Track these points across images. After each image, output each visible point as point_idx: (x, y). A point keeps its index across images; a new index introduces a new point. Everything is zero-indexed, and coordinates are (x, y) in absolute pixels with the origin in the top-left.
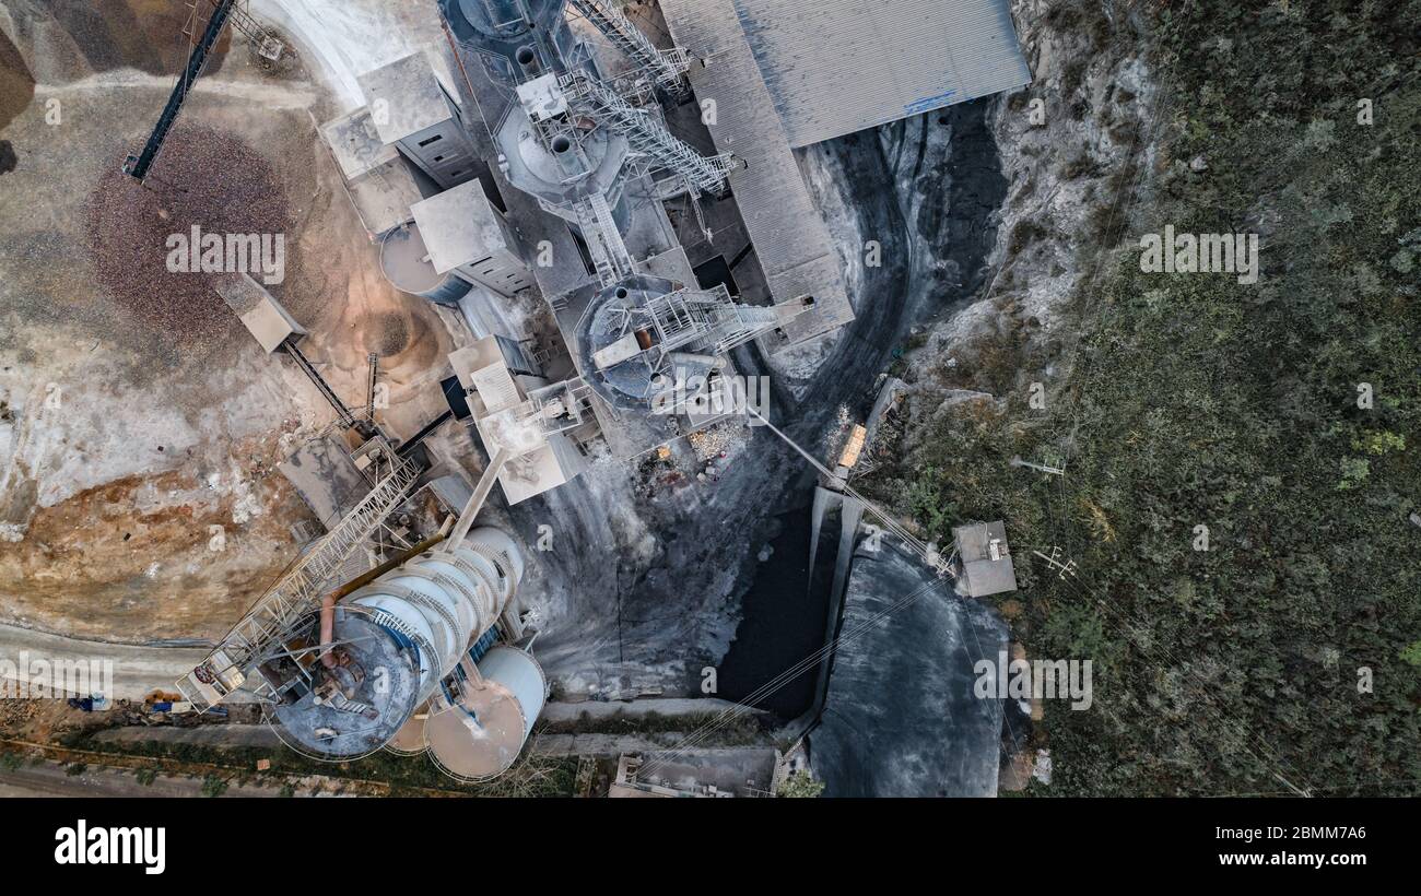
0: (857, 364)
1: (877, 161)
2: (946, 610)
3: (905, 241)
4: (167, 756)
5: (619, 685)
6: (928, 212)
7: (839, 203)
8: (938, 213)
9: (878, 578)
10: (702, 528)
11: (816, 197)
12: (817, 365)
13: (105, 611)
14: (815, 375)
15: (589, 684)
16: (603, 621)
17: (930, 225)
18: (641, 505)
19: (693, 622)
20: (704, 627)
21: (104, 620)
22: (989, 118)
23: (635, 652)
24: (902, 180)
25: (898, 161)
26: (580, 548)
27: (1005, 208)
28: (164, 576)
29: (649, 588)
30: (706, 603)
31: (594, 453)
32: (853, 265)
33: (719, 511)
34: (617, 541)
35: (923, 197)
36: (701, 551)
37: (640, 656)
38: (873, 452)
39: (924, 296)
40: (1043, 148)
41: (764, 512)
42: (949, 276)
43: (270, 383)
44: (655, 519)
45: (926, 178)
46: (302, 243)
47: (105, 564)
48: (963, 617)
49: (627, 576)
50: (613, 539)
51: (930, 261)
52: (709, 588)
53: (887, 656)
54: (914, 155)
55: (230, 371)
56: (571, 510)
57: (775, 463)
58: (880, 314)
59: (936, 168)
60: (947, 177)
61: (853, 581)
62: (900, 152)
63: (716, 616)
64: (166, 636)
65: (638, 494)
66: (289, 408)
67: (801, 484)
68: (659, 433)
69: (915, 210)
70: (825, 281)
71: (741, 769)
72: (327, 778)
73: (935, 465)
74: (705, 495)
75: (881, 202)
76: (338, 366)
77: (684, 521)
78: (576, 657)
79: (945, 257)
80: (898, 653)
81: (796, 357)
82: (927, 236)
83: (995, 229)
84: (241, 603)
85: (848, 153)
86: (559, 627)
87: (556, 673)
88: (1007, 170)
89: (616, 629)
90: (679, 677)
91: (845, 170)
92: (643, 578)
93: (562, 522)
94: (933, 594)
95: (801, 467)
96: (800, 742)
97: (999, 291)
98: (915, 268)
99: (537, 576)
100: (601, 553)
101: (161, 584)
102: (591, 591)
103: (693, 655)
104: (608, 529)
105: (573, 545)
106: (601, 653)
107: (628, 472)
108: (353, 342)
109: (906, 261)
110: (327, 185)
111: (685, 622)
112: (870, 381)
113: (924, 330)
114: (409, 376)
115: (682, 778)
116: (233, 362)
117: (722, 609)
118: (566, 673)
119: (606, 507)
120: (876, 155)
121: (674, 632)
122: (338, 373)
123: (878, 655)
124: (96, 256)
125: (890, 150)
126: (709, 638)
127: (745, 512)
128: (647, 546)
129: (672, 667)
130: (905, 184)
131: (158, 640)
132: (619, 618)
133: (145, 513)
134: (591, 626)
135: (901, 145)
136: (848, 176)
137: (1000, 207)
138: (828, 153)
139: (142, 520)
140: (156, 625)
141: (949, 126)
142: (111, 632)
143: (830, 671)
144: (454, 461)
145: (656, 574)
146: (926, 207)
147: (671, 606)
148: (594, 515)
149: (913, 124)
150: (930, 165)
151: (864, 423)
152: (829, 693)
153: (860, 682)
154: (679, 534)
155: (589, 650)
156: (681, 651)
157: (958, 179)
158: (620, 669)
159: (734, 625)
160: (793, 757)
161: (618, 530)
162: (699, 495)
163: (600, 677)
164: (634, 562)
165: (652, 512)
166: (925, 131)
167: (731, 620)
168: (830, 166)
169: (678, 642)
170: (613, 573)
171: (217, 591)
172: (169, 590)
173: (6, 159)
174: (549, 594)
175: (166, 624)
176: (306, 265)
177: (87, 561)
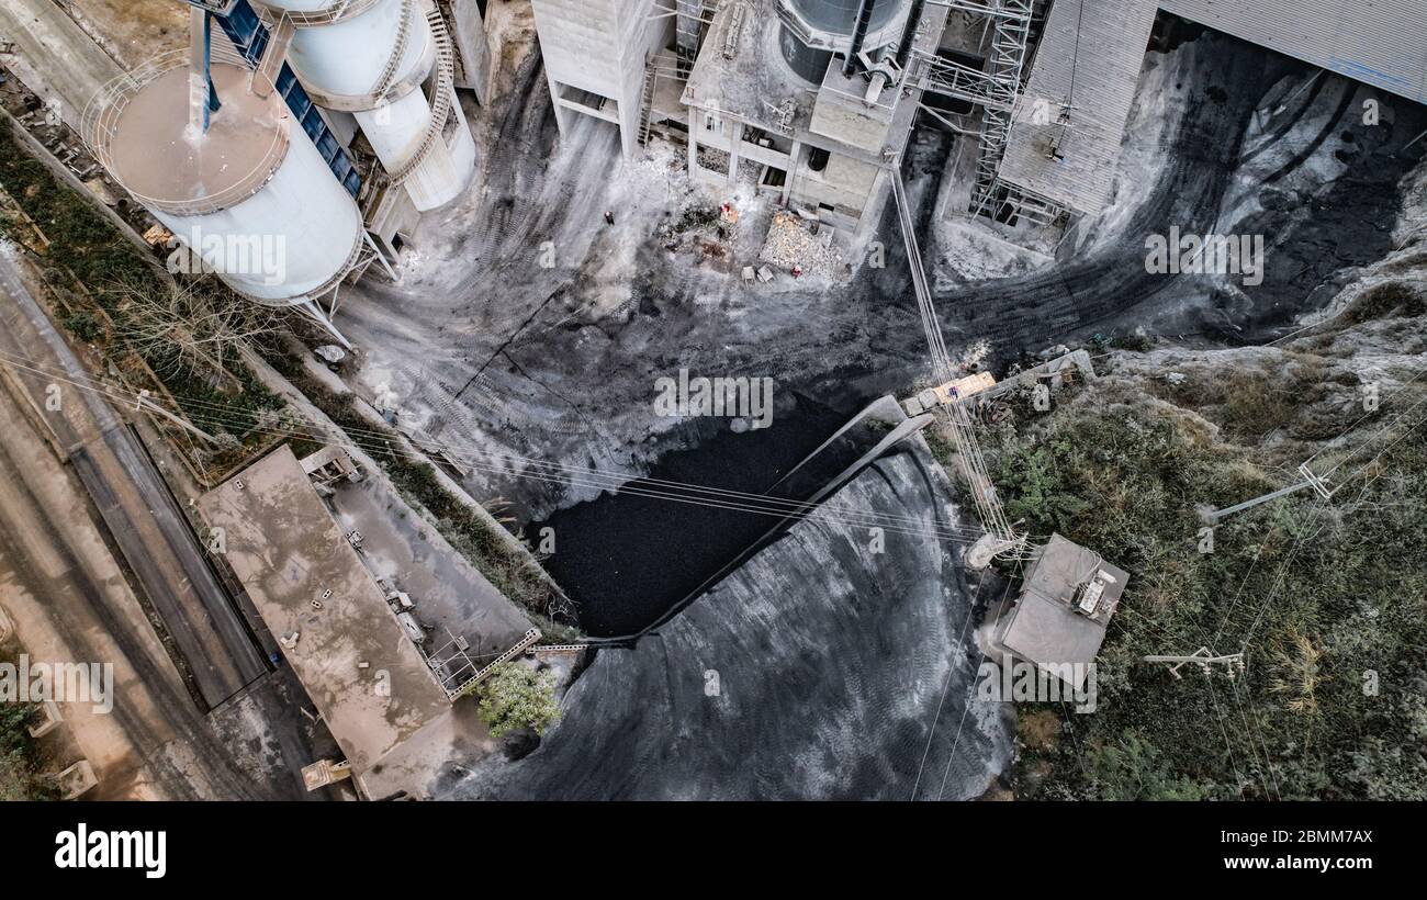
0: (1040, 312)
1: (1233, 134)
2: (940, 648)
3: (1203, 233)
5: (425, 421)
6: (1255, 226)
7: (1154, 141)
8: (1268, 234)
9: (881, 520)
10: (696, 332)
11: (1132, 116)
12: (992, 276)
14: (979, 282)
15: (393, 390)
16: (481, 333)
18: (650, 249)
19: (584, 427)
20: (590, 446)
22: (1408, 181)
23: (482, 401)
24: (1245, 174)
25: (1255, 153)
26: (538, 236)
27: (1374, 267)
29: (569, 345)
30: (620, 420)
31: (653, 154)
32: (1120, 210)
33: (734, 330)
34: (586, 262)
35: (1261, 209)
36: (671, 356)
37: (483, 410)
39: (1182, 307)
41: (786, 376)
42: (1232, 309)
44: (651, 275)
45: (1279, 193)
48: (958, 681)
49: (560, 308)
50: (584, 256)
51: (1217, 277)
52: (640, 404)
53: (804, 638)
54: (1280, 162)
56: (569, 189)
57: (850, 335)
58: (1110, 284)
59: (1298, 192)
61: (844, 494)
62: (1265, 146)
63: (617, 444)
65: (657, 234)
67: (858, 384)
69: (1239, 214)
70: (1093, 150)
71: (467, 613)
73: (1075, 444)
74: (733, 299)
75: (1204, 177)
77: (682, 307)
78: (412, 348)
79: (1239, 285)
80: (824, 649)
81: (972, 245)
85: (1203, 103)
86: (428, 298)
87: (370, 344)
88: (1401, 233)
89: (487, 357)
90: (502, 477)
91: (1186, 116)
92: (575, 327)
93: (546, 191)
94: (939, 610)
95: (876, 366)
96: (578, 647)
97: (1300, 350)
99: (461, 223)
102: (502, 289)
103: (544, 465)
104: (589, 241)
105: (533, 225)
106: (444, 366)
107: (670, 203)
111: (575, 420)
112: (1041, 342)
113: (1155, 341)
115: (383, 553)
117: (631, 443)
118: (382, 354)
120: (1234, 129)
121: (550, 418)
123: (793, 624)
125: (1255, 136)
126: (583, 463)
127: (763, 358)
128: (614, 298)
129: (507, 457)
130: (1247, 181)
132: (502, 347)
134: (463, 327)
135: (1271, 141)
136: (1184, 124)
137: (1365, 266)
138: (1179, 86)
141: (1345, 165)
143: (707, 588)
145: (594, 335)
146: (1256, 220)
147: (576, 386)
148: (588, 216)
149: (1302, 130)
150: (1292, 185)
151: (999, 376)
152: (680, 616)
153: (735, 640)
154: (664, 316)
155: (434, 352)
156: (536, 449)
157: (1318, 218)
158: (445, 406)
159: (627, 476)
160: (550, 660)
161: (599, 252)
162: (727, 293)
163: (415, 393)
164: (582, 301)
165: (656, 265)
166: (1311, 150)
167: (631, 466)
168: (1171, 99)
169: (544, 435)
170: (546, 293)
174: (455, 253)
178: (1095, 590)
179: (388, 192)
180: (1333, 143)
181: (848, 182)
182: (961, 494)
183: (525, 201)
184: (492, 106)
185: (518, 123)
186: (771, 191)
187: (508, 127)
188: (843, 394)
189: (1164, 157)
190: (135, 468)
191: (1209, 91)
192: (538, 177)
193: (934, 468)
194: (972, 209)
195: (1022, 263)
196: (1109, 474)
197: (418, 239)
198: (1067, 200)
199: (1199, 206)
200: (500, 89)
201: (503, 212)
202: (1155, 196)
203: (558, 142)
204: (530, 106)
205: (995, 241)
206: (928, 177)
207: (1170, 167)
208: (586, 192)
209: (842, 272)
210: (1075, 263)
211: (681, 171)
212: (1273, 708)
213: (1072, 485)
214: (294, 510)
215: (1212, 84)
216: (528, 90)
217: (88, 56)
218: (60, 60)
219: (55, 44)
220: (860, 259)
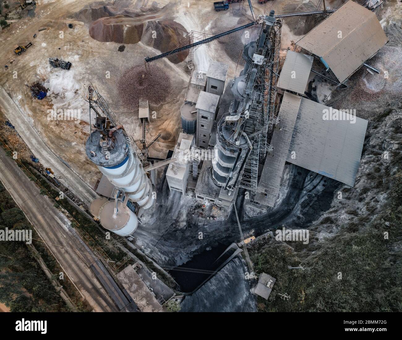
0: (264, 223)
1: (302, 182)
2: (244, 293)
3: (296, 204)
4: (40, 181)
5: (149, 251)
6: (306, 202)
7: (287, 185)
8: (308, 204)
9: (233, 270)
10: (199, 231)
11: (282, 179)
12: (255, 216)
13: (56, 143)
14: (252, 217)
15: (142, 246)
16: (158, 233)
17: (304, 205)
18: (189, 214)
19: (179, 251)
20: (180, 255)
21: (55, 145)
22: (336, 191)
23: (159, 247)
25: (307, 186)
26: (167, 212)
27: (327, 212)
28: (75, 146)
29: (175, 235)
30: (185, 249)
31: (188, 194)
32: (280, 200)
33: (206, 230)
34: (177, 218)
35: (307, 198)
36: (194, 236)
37: (160, 249)
38: (253, 245)
39: (291, 220)
40: (346, 204)
41: (216, 239)
42: (301, 220)
43: (133, 127)
44: (190, 220)
45: (311, 195)
46: (164, 105)
47: (66, 135)
48: (248, 298)
49: (173, 228)
50: (177, 217)
51: (299, 213)
52: (189, 246)
53: (221, 292)
54: (311, 188)
55: (127, 119)
56: (173, 202)
57: (228, 229)
58: (278, 216)
59: (315, 194)
60: (316, 198)
61: (227, 266)
62: (309, 184)
64: (63, 159)
65: (190, 211)
66: (132, 134)
67: (229, 239)
68: (209, 193)
69: (303, 200)
71: (163, 291)
72: (68, 213)
73: (268, 254)
74: (205, 224)
75: (297, 191)
76: (150, 133)
77: (196, 226)
78: (145, 237)
79: (303, 215)
80: (224, 294)
81: (251, 210)
82: (302, 207)
83: (320, 216)
84: (85, 165)
85: (297, 175)
86: (147, 226)
87: (137, 236)
88: (332, 204)
89: (160, 238)
90: (164, 262)
91: (293, 179)
92: (176, 231)
93: (168, 203)
94: (244, 286)
95: (233, 235)
96: (182, 296)
97: (312, 230)
98: (294, 212)
99: (152, 211)
101: (73, 147)
102: (161, 224)
103: (172, 259)
104: (177, 213)
105: (166, 210)
106: (152, 240)
107: (192, 204)
108: (157, 132)
109: (293, 209)
110: (179, 99)
111: (177, 250)
112: (264, 229)
114: (163, 147)
115: (147, 281)
116: (129, 117)
117: (188, 253)
118: (140, 239)
119: (181, 208)
120: (303, 181)
121: (172, 250)
122: (149, 135)
123: (219, 290)
124: (121, 78)
125: (307, 182)
126: (179, 258)
127: (212, 235)
128: (183, 224)
129: (165, 258)
130: (305, 192)
131: (61, 158)
132: (162, 236)
133: (84, 131)
134: (155, 232)
135: (310, 183)
136: (293, 180)
137: (325, 212)
138: (292, 172)
139: (82, 132)
140: (64, 155)
141: (324, 188)
142: (54, 149)
143: (204, 284)
144: (156, 171)
145: (180, 233)
147: (177, 243)
148: (177, 208)
149: (316, 180)
151: (256, 237)
152: (199, 289)
153: (209, 293)
154: (192, 228)
155: (149, 238)
156: (170, 256)
157: (318, 200)
158: (153, 248)
159: (187, 260)
160: (178, 298)
161: (179, 215)
162: (204, 222)
163: (147, 246)
164: (177, 226)
165: (190, 218)
166: (318, 184)
167: (188, 258)
168: (290, 175)
169: (171, 253)
170: (170, 224)
171: (83, 158)
172: (73, 150)
173: (121, 49)
174: (152, 217)
175: (66, 156)
176: (161, 111)
177: (63, 131)
178: (269, 283)
180: (322, 182)
181: (226, 203)
182: (247, 265)
183: (164, 205)
184: (157, 186)
185: (162, 189)
186: (212, 202)
187: (160, 190)
188: (226, 242)
189: (289, 188)
190: (102, 268)
191: (298, 173)
192: (167, 200)
193: (243, 260)
194: (251, 201)
195: (261, 212)
196: (273, 260)
197: (144, 214)
198: (267, 204)
199: (295, 199)
200: (158, 182)
201: (160, 208)
202: (286, 197)
203: (170, 192)
204: (164, 185)
205: (255, 208)
206: (242, 196)
207: (290, 190)
208: (176, 203)
209: (226, 217)
210: (271, 212)
211: (194, 198)
212: (298, 302)
213: (267, 262)
214: (133, 276)
215: (299, 171)
216: (163, 182)
217: (76, 178)
218: (70, 180)
219: (69, 176)
220: (229, 214)
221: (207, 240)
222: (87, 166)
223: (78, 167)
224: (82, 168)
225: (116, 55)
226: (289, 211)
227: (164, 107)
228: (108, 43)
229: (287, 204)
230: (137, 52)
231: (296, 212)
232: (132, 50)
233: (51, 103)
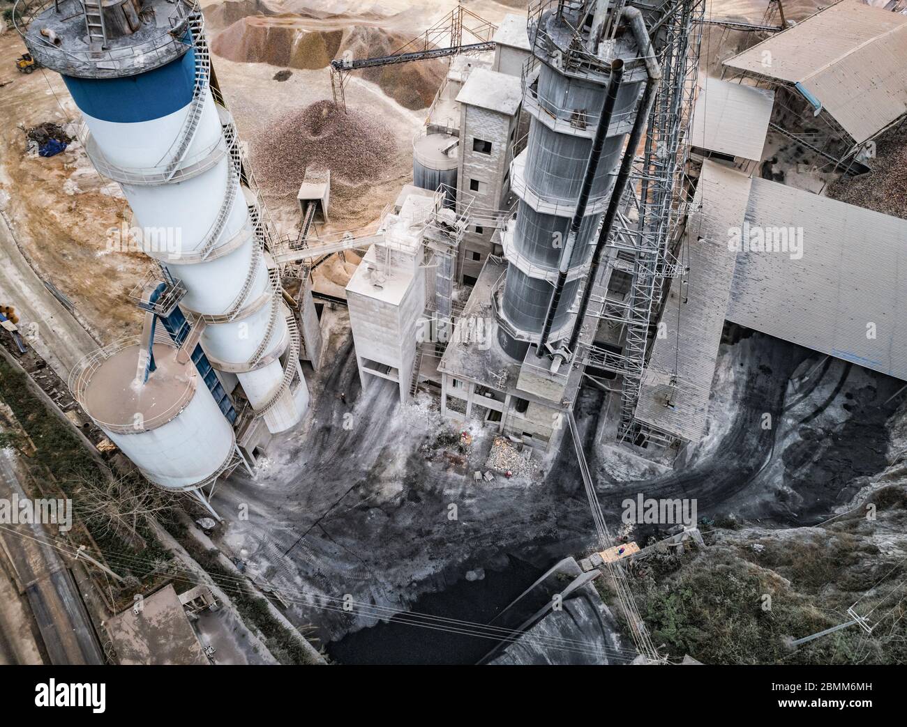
3: (766, 454)
5: (264, 570)
6: (799, 450)
7: (730, 397)
8: (807, 456)
11: (715, 381)
12: (634, 479)
13: (52, 250)
14: (626, 483)
15: (244, 548)
16: (305, 512)
17: (795, 459)
18: (415, 460)
19: (368, 576)
20: (372, 589)
21: (46, 255)
23: (302, 556)
24: (788, 418)
25: (793, 405)
26: (345, 450)
27: (876, 477)
28: (104, 260)
29: (362, 520)
30: (392, 571)
31: (419, 401)
32: (712, 439)
33: (468, 512)
34: (374, 467)
36: (427, 528)
37: (303, 563)
39: (758, 501)
41: (502, 543)
42: (790, 503)
44: (416, 476)
45: (811, 429)
46: (372, 188)
47: (86, 232)
49: (357, 496)
50: (374, 463)
51: (779, 482)
52: (407, 561)
54: (809, 411)
56: (365, 422)
57: (543, 516)
58: (709, 485)
59: (823, 429)
60: (829, 440)
61: (542, 625)
62: (799, 401)
63: (390, 588)
64: (60, 287)
65: (421, 451)
67: (549, 549)
69: (787, 443)
70: (692, 402)
73: (696, 592)
74: (468, 492)
77: (437, 499)
78: (260, 520)
79: (794, 487)
81: (620, 460)
82: (787, 464)
83: (857, 489)
84: (117, 305)
85: (757, 375)
86: (272, 488)
87: (232, 518)
88: (892, 455)
89: (307, 527)
90: (312, 609)
91: (748, 382)
92: (365, 509)
95: (561, 537)
97: (837, 529)
98: (763, 478)
99: (297, 441)
100: (355, 465)
101: (97, 262)
102: (320, 484)
104: (377, 454)
105: (342, 444)
106: (279, 533)
107: (429, 431)
109: (758, 466)
111: (363, 570)
113: (742, 523)
116: (273, 207)
117: (399, 587)
118: (239, 524)
119: (390, 440)
120: (778, 392)
121: (347, 569)
124: (270, 128)
125: (792, 395)
126: (367, 601)
127: (487, 531)
128: (392, 489)
129: (316, 596)
130: (790, 421)
131: (53, 285)
132: (318, 521)
134: (293, 508)
135: (803, 398)
136: (747, 386)
137: (872, 476)
138: (742, 365)
140: (64, 278)
141: (850, 414)
142: (40, 263)
145: (377, 514)
146: (798, 446)
147: (364, 548)
148: (378, 437)
149: (820, 392)
150: (819, 425)
151: (642, 545)
154: (423, 502)
155: (273, 523)
156: (336, 590)
157: (837, 445)
158: (278, 560)
159: (396, 610)
161: (383, 461)
162: (464, 488)
163: (259, 550)
164: (371, 492)
165: (419, 469)
166: (828, 403)
167: (399, 603)
168: (738, 372)
169: (342, 581)
170: (348, 486)
171: (115, 289)
172: (94, 268)
173: (282, 77)
174: (291, 460)
175: (68, 280)
176: (363, 198)
177: (82, 224)
179: (252, 422)
180: (840, 399)
181: (541, 420)
182: (621, 626)
183: (338, 428)
184: (321, 370)
185: (336, 381)
186: (492, 425)
188: (540, 556)
189: (737, 407)
190: (68, 599)
191: (761, 368)
192: (347, 413)
193: (603, 607)
194: (619, 437)
195: (652, 471)
196: (720, 613)
197: (269, 450)
198: (678, 432)
199: (761, 437)
200: (327, 360)
201: (324, 435)
202: (733, 430)
203: (361, 393)
204: (345, 370)
205: (634, 457)
206: (590, 417)
207: (741, 413)
208: (376, 423)
209: (537, 476)
210: (687, 472)
211: (436, 412)
213: (695, 620)
214: (171, 630)
215: (762, 364)
216: (343, 362)
217: (80, 337)
218: (62, 340)
219: (61, 331)
220: (549, 467)
221: (472, 544)
222: (123, 309)
223: (97, 309)
224: (106, 312)
225: (267, 86)
226: (746, 472)
227: (372, 190)
228: (251, 65)
229: (739, 452)
230: (320, 84)
231: (771, 477)
232: (308, 80)
233: (70, 165)
